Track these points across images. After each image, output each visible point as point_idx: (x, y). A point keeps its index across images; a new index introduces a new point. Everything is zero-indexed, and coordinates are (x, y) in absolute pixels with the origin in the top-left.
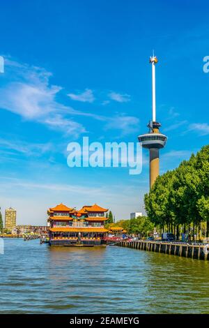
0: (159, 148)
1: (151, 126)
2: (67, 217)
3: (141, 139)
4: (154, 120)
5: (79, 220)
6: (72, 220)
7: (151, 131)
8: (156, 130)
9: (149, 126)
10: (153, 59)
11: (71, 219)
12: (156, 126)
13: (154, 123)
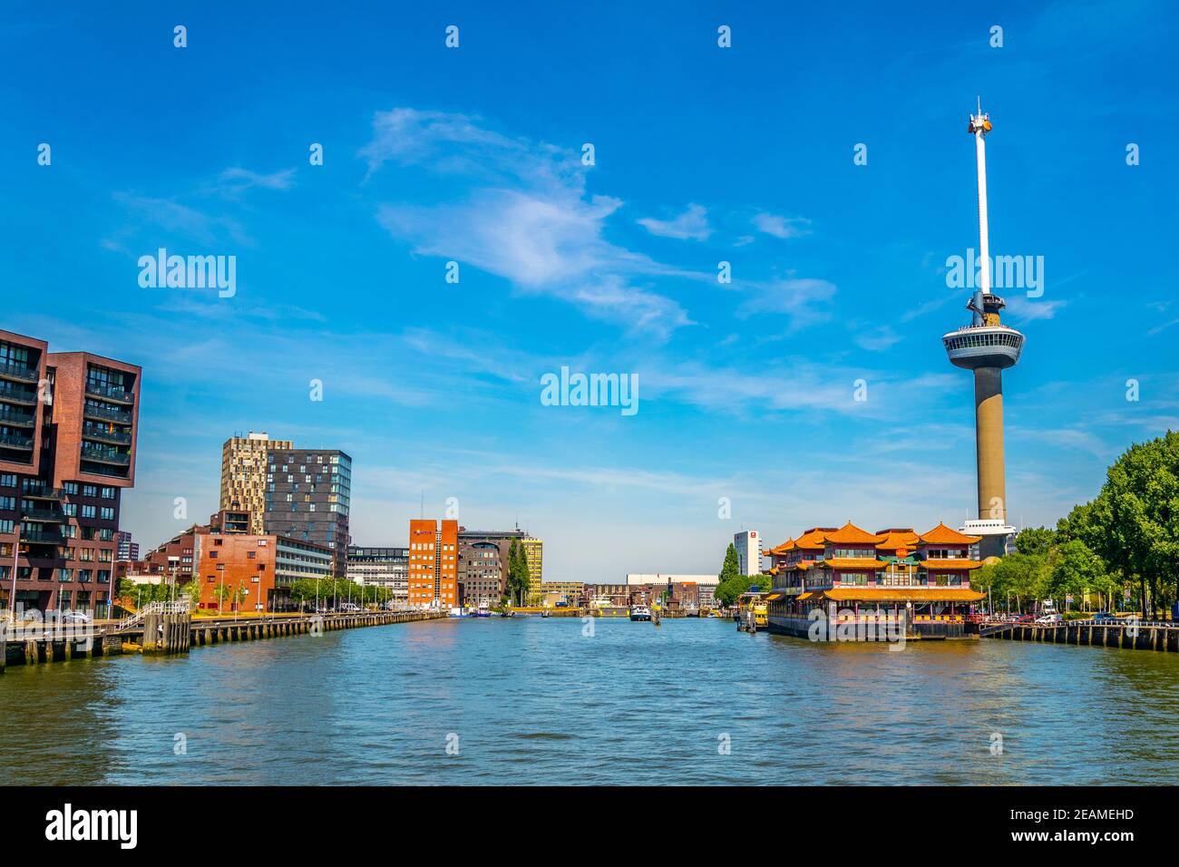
0: (1001, 367)
1: (980, 305)
2: (869, 561)
3: (953, 343)
4: (986, 291)
5: (901, 568)
6: (884, 569)
7: (980, 320)
8: (991, 317)
9: (972, 307)
10: (979, 121)
11: (880, 564)
12: (992, 306)
13: (985, 298)
